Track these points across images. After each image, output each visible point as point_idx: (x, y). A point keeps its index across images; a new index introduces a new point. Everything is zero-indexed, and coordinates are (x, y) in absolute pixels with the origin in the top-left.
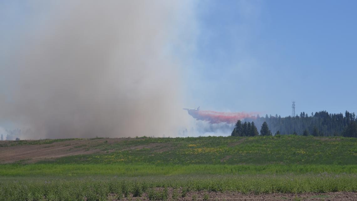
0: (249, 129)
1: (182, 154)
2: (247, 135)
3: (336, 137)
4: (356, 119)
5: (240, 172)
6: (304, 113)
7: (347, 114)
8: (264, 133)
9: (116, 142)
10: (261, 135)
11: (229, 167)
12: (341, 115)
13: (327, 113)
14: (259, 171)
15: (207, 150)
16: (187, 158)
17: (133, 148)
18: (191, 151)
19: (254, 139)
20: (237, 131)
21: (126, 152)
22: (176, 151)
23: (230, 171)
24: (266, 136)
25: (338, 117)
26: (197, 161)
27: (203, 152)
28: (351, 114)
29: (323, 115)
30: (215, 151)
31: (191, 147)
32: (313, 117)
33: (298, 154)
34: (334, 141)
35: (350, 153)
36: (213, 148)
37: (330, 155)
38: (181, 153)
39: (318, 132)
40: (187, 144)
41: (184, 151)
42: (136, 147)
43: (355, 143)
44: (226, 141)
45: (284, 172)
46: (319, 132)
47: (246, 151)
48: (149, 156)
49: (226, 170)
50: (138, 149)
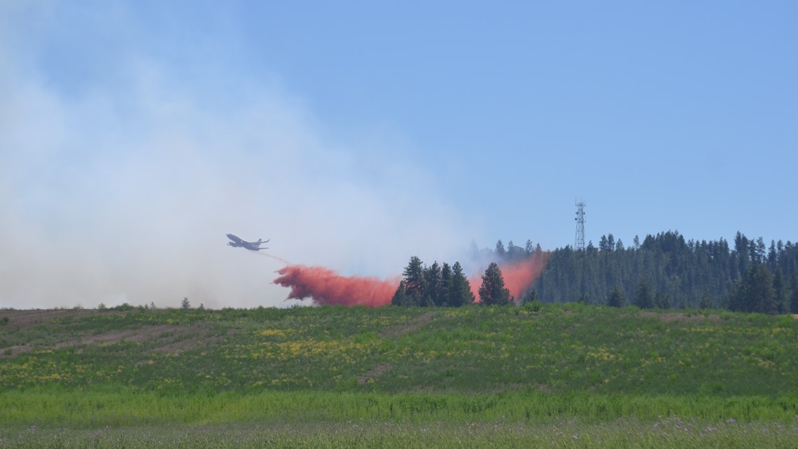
0: (446, 284)
1: (239, 360)
2: (439, 303)
3: (705, 311)
4: (767, 257)
5: (416, 414)
6: (611, 237)
7: (741, 241)
8: (489, 296)
9: (36, 322)
10: (481, 304)
11: (383, 399)
12: (722, 246)
13: (681, 237)
14: (474, 411)
15: (318, 347)
16: (255, 371)
17: (88, 342)
18: (267, 351)
19: (461, 314)
20: (409, 292)
21: (68, 353)
22: (222, 350)
23: (387, 411)
24: (496, 305)
25: (716, 251)
26: (285, 380)
27: (306, 354)
28: (753, 241)
29: (668, 244)
30: (341, 351)
31: (268, 338)
32: (638, 250)
33: (593, 361)
34: (702, 324)
35: (750, 361)
36: (335, 343)
37: (688, 365)
38: (237, 357)
39: (654, 296)
40: (255, 329)
41: (247, 351)
42: (100, 338)
43: (763, 330)
44: (375, 321)
45: (550, 414)
46: (657, 295)
47: (436, 350)
48: (139, 367)
49: (374, 409)
50: (105, 344)
